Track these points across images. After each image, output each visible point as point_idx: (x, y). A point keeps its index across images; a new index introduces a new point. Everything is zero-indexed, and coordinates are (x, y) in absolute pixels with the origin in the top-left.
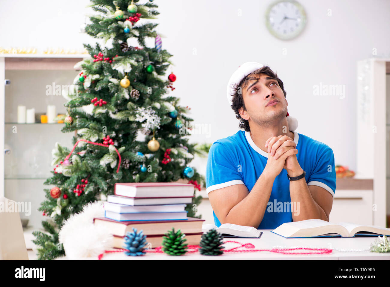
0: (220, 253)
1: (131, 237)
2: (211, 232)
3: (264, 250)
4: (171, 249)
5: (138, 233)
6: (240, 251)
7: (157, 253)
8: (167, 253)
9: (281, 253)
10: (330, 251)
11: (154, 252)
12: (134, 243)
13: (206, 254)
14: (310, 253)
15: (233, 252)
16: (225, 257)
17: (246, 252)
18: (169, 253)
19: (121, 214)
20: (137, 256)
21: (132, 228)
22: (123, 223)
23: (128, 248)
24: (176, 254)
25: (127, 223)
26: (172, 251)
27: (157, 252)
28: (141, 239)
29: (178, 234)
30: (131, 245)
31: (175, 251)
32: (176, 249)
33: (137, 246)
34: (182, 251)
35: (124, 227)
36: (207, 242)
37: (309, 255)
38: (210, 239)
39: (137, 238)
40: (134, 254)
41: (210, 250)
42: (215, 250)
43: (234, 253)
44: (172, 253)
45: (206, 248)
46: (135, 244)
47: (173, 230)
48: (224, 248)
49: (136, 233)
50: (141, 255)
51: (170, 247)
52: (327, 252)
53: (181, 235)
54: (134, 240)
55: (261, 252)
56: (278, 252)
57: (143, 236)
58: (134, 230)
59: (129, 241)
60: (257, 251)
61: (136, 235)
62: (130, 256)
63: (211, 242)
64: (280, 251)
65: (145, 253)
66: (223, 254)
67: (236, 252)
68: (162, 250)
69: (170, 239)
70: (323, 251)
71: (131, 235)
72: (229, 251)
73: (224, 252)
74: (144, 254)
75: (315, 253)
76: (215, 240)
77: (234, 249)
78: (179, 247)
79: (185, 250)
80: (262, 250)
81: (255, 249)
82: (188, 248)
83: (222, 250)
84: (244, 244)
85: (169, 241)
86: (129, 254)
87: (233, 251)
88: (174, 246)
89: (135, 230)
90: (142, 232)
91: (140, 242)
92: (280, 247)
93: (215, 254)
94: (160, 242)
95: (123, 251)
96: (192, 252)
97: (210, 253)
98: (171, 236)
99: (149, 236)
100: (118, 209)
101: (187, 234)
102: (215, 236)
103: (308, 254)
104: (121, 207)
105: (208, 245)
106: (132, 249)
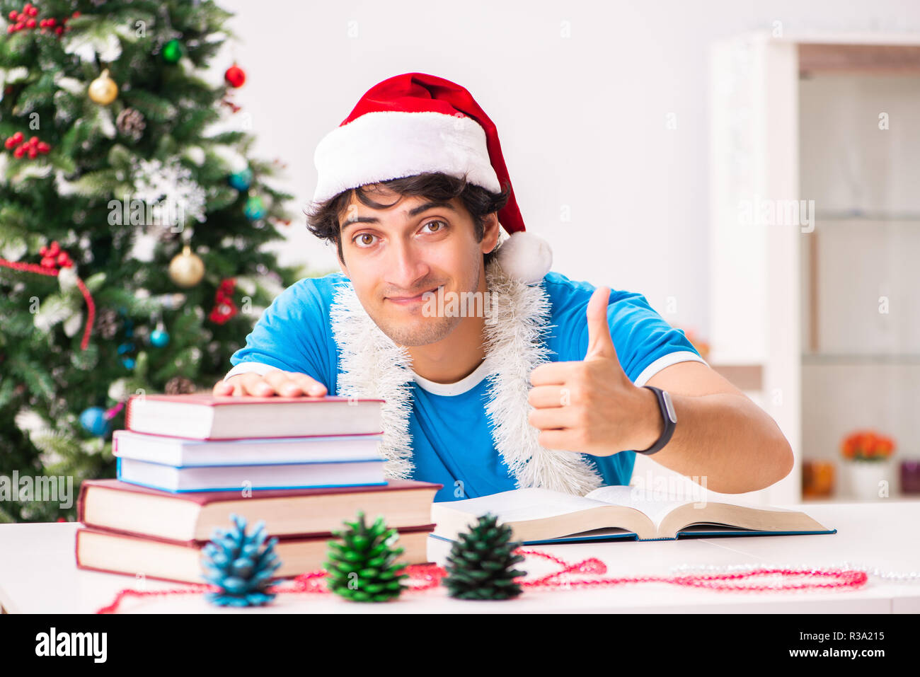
0: (512, 592)
1: (229, 544)
2: (483, 522)
5: (250, 533)
6: (572, 584)
7: (304, 595)
8: (343, 596)
9: (711, 587)
10: (859, 580)
11: (293, 591)
12: (240, 563)
13: (470, 594)
14: (803, 587)
15: (548, 589)
16: (529, 604)
17: (589, 586)
18: (349, 595)
19: (182, 468)
20: (251, 605)
21: (231, 517)
22: (189, 500)
23: (219, 582)
24: (373, 598)
25: (203, 498)
27: (304, 590)
28: (261, 548)
29: (380, 529)
30: (228, 571)
31: (372, 588)
32: (374, 581)
33: (249, 575)
34: (393, 586)
35: (192, 509)
36: (470, 556)
37: (800, 591)
38: (480, 546)
39: (248, 549)
40: (239, 602)
41: (481, 584)
42: (499, 583)
43: (553, 590)
44: (358, 595)
45: (471, 577)
46: (244, 567)
47: (362, 521)
48: (525, 574)
49: (243, 532)
50: (263, 604)
52: (850, 581)
53: (387, 534)
54: (237, 554)
55: (639, 585)
56: (702, 585)
57: (268, 539)
58: (236, 522)
59: (221, 558)
61: (244, 540)
62: (224, 605)
63: (485, 556)
64: (706, 583)
65: (273, 596)
66: (522, 596)
68: (325, 583)
69: (351, 547)
70: (840, 581)
71: (229, 537)
72: (537, 583)
73: (523, 588)
74: (270, 600)
75: (820, 586)
76: (498, 551)
77: (552, 576)
78: (385, 576)
79: (403, 582)
80: (644, 580)
82: (406, 577)
83: (517, 580)
84: (572, 564)
85: (350, 556)
86: (223, 601)
87: (547, 585)
88: (369, 573)
89: (241, 523)
90: (262, 528)
91: (260, 562)
93: (499, 596)
94: (321, 555)
95: (201, 592)
96: (416, 589)
97: (484, 592)
98: (358, 540)
99: (285, 539)
101: (402, 531)
102: (496, 538)
103: (796, 588)
104: (184, 445)
105: (475, 566)
106: (231, 583)
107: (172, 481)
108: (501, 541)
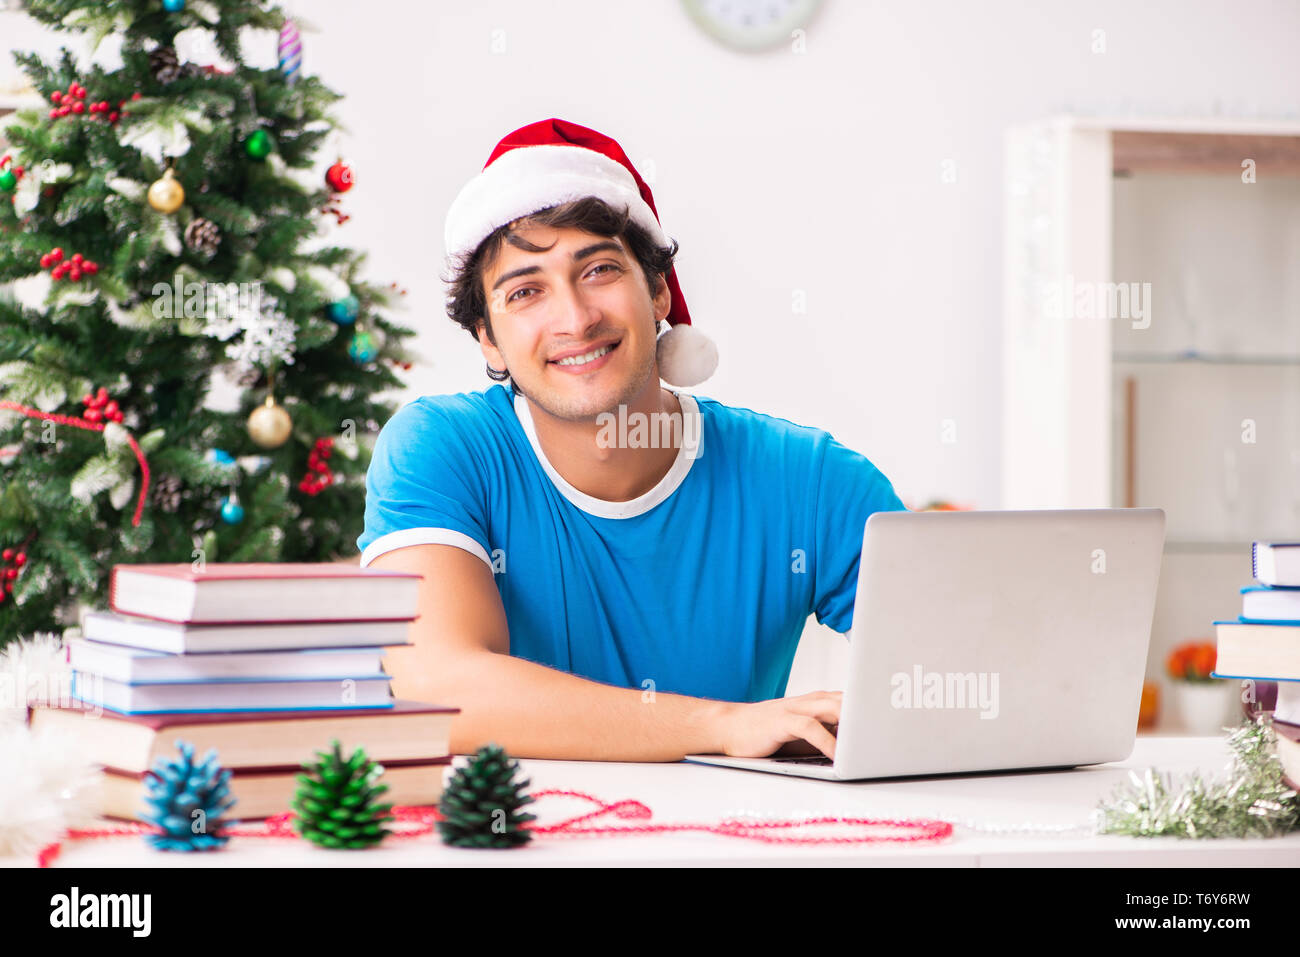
0: (516, 839)
1: (171, 776)
2: (483, 756)
3: (691, 828)
4: (327, 826)
5: (198, 764)
6: (598, 831)
7: (273, 840)
8: (314, 841)
9: (755, 837)
10: (943, 831)
11: (262, 835)
12: (184, 800)
13: (466, 841)
14: (868, 840)
15: (568, 836)
16: (537, 857)
17: (618, 835)
18: (321, 841)
19: (134, 685)
20: (196, 850)
21: (177, 743)
22: (141, 723)
23: (160, 820)
24: (346, 844)
25: (157, 722)
26: (331, 833)
27: (273, 833)
28: (211, 783)
29: (358, 762)
30: (170, 808)
31: (345, 833)
32: (347, 823)
34: (370, 830)
35: (144, 735)
36: (466, 795)
37: (864, 845)
38: (478, 783)
39: (194, 782)
40: (180, 846)
41: (480, 829)
43: (574, 838)
44: (330, 841)
45: (465, 821)
46: (189, 804)
47: (337, 752)
48: (533, 818)
49: (189, 762)
50: (212, 849)
51: (325, 816)
52: (933, 833)
53: (366, 768)
54: (181, 788)
55: (679, 834)
56: (745, 836)
57: (220, 772)
58: (182, 750)
59: (162, 793)
60: (662, 828)
61: (190, 770)
62: (165, 849)
63: (483, 795)
64: (752, 832)
65: (226, 839)
66: (531, 844)
67: (581, 836)
68: (292, 825)
69: (324, 784)
70: (916, 832)
71: (173, 768)
72: (554, 829)
73: (534, 835)
74: (220, 844)
75: (888, 839)
76: (500, 790)
77: (573, 821)
78: (361, 818)
79: (385, 826)
80: (683, 828)
81: (654, 822)
82: (391, 820)
83: (527, 825)
84: (611, 803)
85: (320, 793)
86: (164, 845)
87: (567, 831)
88: (341, 814)
89: (188, 749)
90: (213, 758)
91: (208, 798)
92: (751, 813)
93: (501, 843)
94: (286, 795)
95: (141, 832)
96: (408, 834)
97: (481, 839)
98: (330, 774)
99: (241, 772)
100: (123, 667)
101: (389, 765)
102: (498, 774)
103: (860, 841)
104: (136, 659)
105: (472, 807)
106: (172, 823)
107: (126, 701)
108: (504, 777)
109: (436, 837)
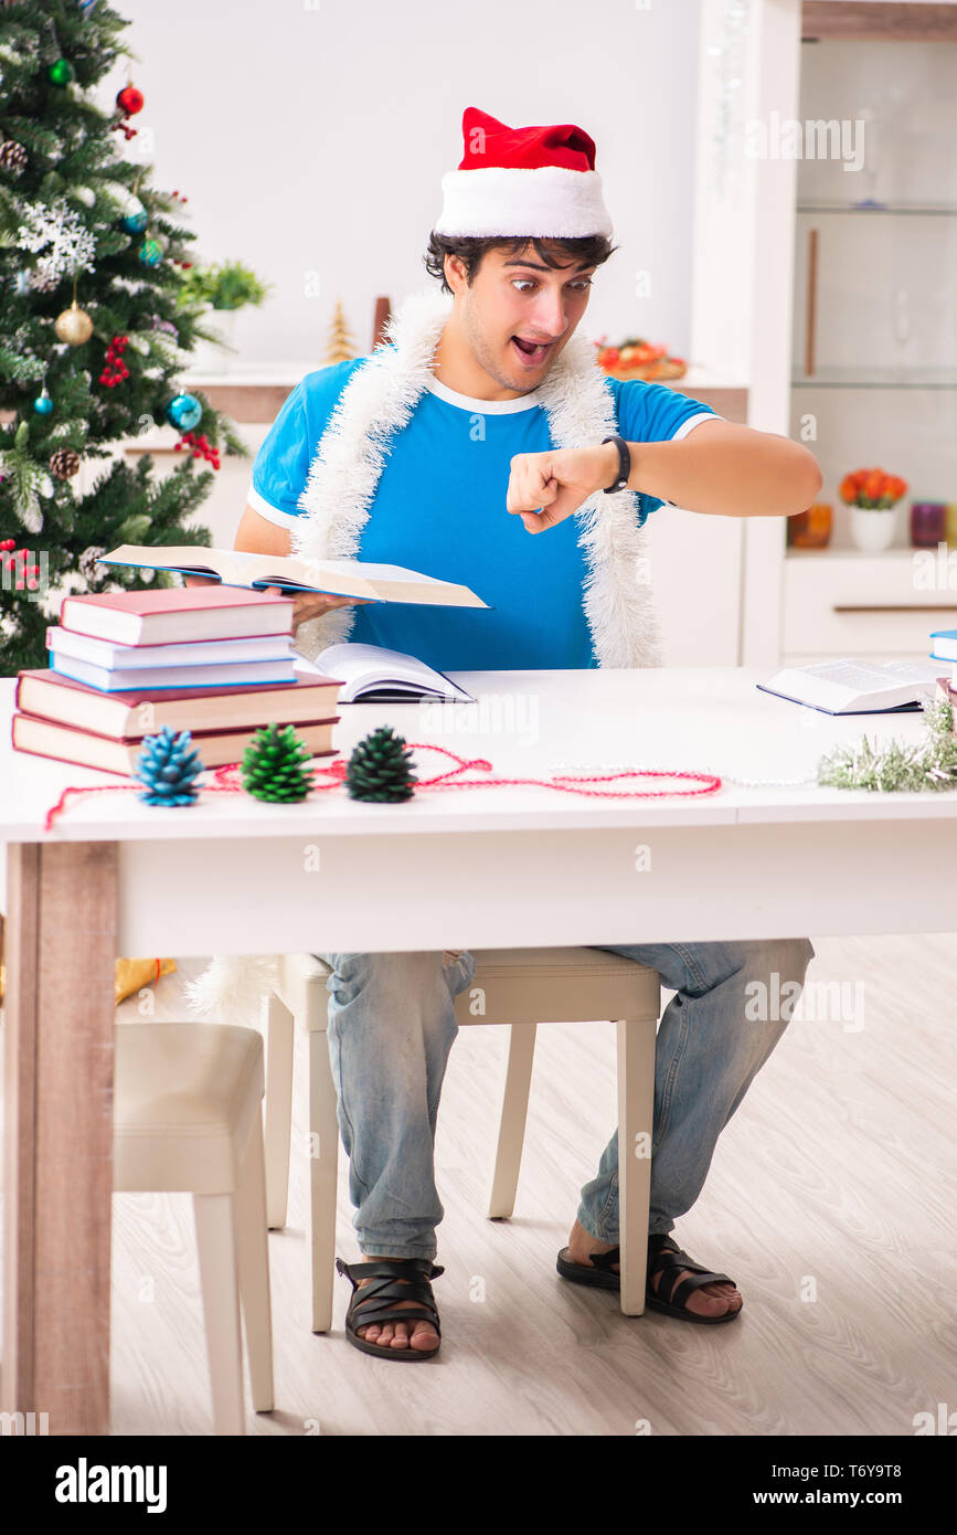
1: (160, 752)
2: (380, 735)
3: (531, 782)
4: (269, 787)
6: (458, 784)
8: (256, 795)
11: (214, 789)
12: (168, 769)
13: (368, 798)
15: (438, 788)
17: (474, 786)
18: (264, 796)
19: (113, 670)
20: (176, 806)
22: (119, 699)
23: (150, 784)
24: (282, 800)
25: (130, 698)
26: (272, 792)
27: (223, 788)
29: (289, 741)
30: (158, 776)
31: (283, 792)
32: (284, 785)
33: (176, 780)
34: (301, 789)
35: (121, 709)
36: (368, 764)
38: (377, 756)
40: (167, 803)
41: (377, 789)
42: (393, 788)
43: (442, 790)
44: (271, 797)
45: (370, 784)
46: (172, 773)
48: (416, 777)
49: (171, 741)
51: (268, 780)
54: (165, 761)
58: (165, 732)
59: (152, 764)
61: (171, 747)
62: (153, 805)
63: (381, 765)
65: (196, 795)
66: (413, 798)
67: (447, 787)
68: (242, 786)
69: (267, 756)
71: (159, 744)
72: (427, 784)
74: (193, 800)
76: (393, 761)
77: (441, 777)
78: (294, 781)
79: (311, 784)
80: (524, 783)
81: (495, 776)
82: (314, 779)
83: (410, 783)
85: (264, 763)
86: (153, 801)
87: (437, 785)
88: (280, 778)
90: (187, 738)
91: (184, 769)
93: (393, 799)
96: (322, 788)
97: (379, 796)
98: (271, 749)
100: (105, 657)
101: (296, 725)
102: (392, 749)
104: (117, 652)
105: (373, 773)
106: (160, 787)
107: (105, 682)
108: (396, 751)
109: (344, 791)
